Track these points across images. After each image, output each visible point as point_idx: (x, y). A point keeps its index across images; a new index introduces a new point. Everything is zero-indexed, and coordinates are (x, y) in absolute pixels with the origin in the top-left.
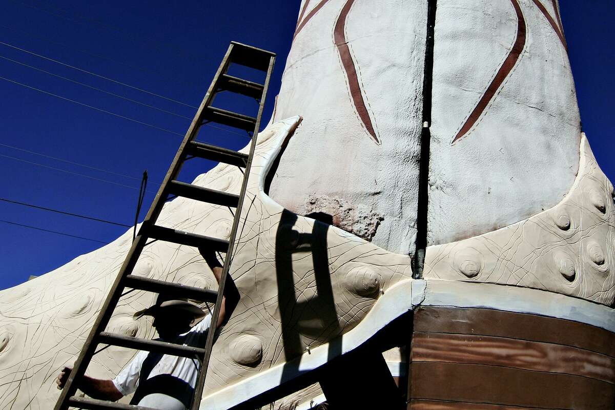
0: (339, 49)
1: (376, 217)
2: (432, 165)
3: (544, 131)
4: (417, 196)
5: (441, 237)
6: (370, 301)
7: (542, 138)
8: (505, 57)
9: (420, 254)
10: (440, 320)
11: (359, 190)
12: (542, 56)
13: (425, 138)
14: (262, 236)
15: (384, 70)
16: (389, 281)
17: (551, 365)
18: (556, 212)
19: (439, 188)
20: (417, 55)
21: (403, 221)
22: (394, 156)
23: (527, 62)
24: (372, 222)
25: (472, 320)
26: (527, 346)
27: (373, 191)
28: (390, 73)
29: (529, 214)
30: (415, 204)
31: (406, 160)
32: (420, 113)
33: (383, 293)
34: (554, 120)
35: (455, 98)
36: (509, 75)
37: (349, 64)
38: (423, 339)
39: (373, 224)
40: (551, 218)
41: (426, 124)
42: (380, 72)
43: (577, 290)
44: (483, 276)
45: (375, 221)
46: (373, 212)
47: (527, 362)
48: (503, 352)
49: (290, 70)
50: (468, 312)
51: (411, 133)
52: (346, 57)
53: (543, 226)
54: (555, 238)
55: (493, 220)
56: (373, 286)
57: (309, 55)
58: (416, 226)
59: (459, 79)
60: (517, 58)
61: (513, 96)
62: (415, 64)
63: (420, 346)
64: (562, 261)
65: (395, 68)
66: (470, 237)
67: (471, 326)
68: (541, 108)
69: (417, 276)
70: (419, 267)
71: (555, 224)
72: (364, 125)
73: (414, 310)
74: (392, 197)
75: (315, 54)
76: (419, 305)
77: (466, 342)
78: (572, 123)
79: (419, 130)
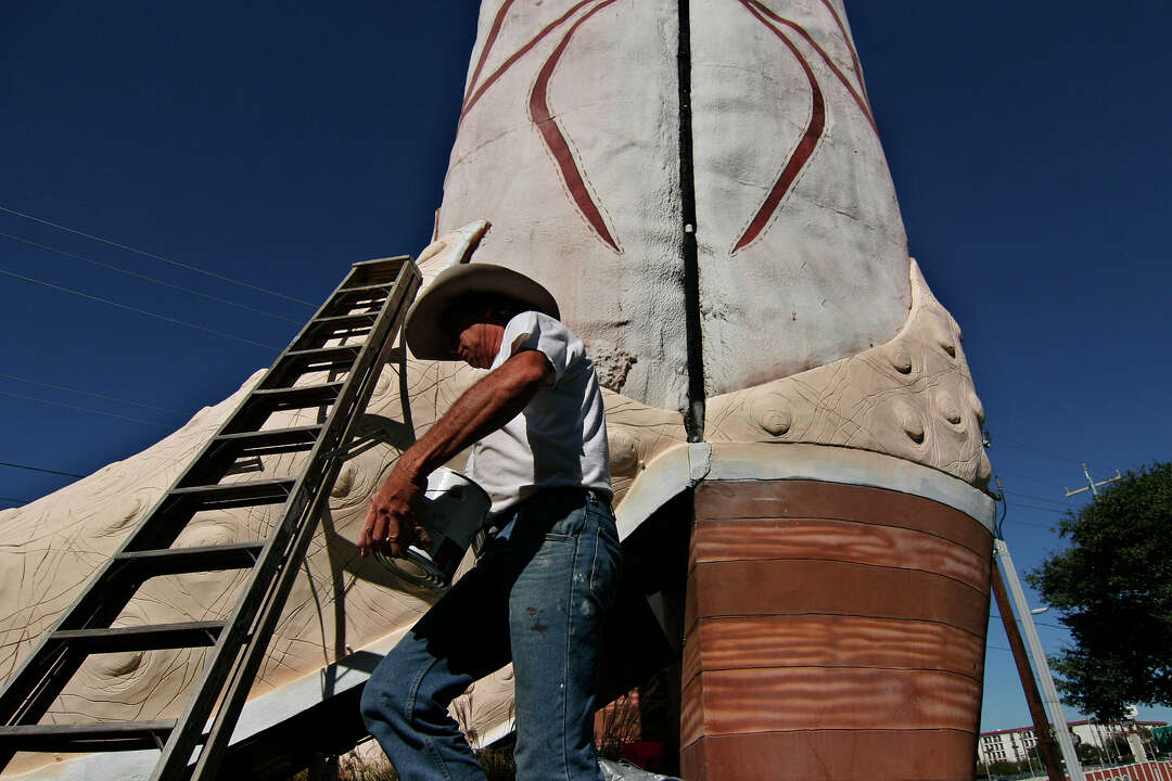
0: (540, 127)
1: (624, 358)
2: (703, 285)
3: (861, 247)
4: (684, 328)
5: (726, 383)
6: (624, 481)
7: (858, 256)
8: (798, 140)
9: (697, 408)
10: (736, 500)
11: (594, 318)
12: (849, 145)
13: (689, 248)
14: (442, 385)
15: (618, 151)
16: (652, 448)
17: (900, 558)
18: (891, 348)
19: (719, 317)
20: (668, 130)
21: (666, 364)
22: (645, 269)
23: (829, 149)
24: (618, 365)
25: (784, 497)
26: (866, 532)
27: (616, 320)
28: (626, 156)
29: (853, 351)
30: (683, 341)
31: (663, 277)
32: (679, 214)
33: (644, 468)
34: (873, 233)
35: (729, 194)
36: (806, 165)
37: (559, 147)
38: (712, 529)
39: (620, 368)
40: (885, 357)
41: (689, 228)
42: (611, 154)
43: (928, 456)
44: (795, 434)
45: (623, 363)
46: (619, 350)
47: (866, 553)
48: (832, 539)
49: (458, 167)
50: (777, 486)
51: (668, 240)
52: (554, 136)
53: (874, 365)
54: (893, 384)
55: (804, 355)
56: (628, 456)
57: (490, 141)
58: (686, 372)
59: (734, 166)
60: (816, 142)
61: (813, 196)
62: (665, 144)
63: (707, 541)
64: (903, 414)
65: (636, 148)
66: (771, 380)
67: (782, 506)
68: (853, 214)
69: (695, 439)
70: (697, 427)
71: (891, 364)
72: (593, 227)
73: (694, 487)
74: (645, 328)
75: (501, 140)
76: (702, 480)
77: (777, 529)
78: (897, 240)
79: (679, 236)
